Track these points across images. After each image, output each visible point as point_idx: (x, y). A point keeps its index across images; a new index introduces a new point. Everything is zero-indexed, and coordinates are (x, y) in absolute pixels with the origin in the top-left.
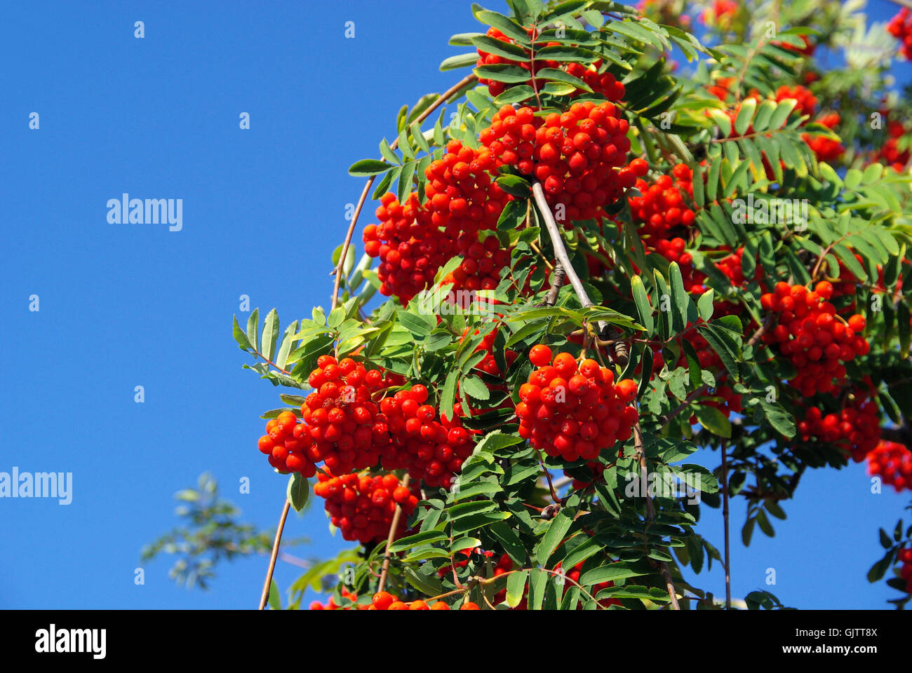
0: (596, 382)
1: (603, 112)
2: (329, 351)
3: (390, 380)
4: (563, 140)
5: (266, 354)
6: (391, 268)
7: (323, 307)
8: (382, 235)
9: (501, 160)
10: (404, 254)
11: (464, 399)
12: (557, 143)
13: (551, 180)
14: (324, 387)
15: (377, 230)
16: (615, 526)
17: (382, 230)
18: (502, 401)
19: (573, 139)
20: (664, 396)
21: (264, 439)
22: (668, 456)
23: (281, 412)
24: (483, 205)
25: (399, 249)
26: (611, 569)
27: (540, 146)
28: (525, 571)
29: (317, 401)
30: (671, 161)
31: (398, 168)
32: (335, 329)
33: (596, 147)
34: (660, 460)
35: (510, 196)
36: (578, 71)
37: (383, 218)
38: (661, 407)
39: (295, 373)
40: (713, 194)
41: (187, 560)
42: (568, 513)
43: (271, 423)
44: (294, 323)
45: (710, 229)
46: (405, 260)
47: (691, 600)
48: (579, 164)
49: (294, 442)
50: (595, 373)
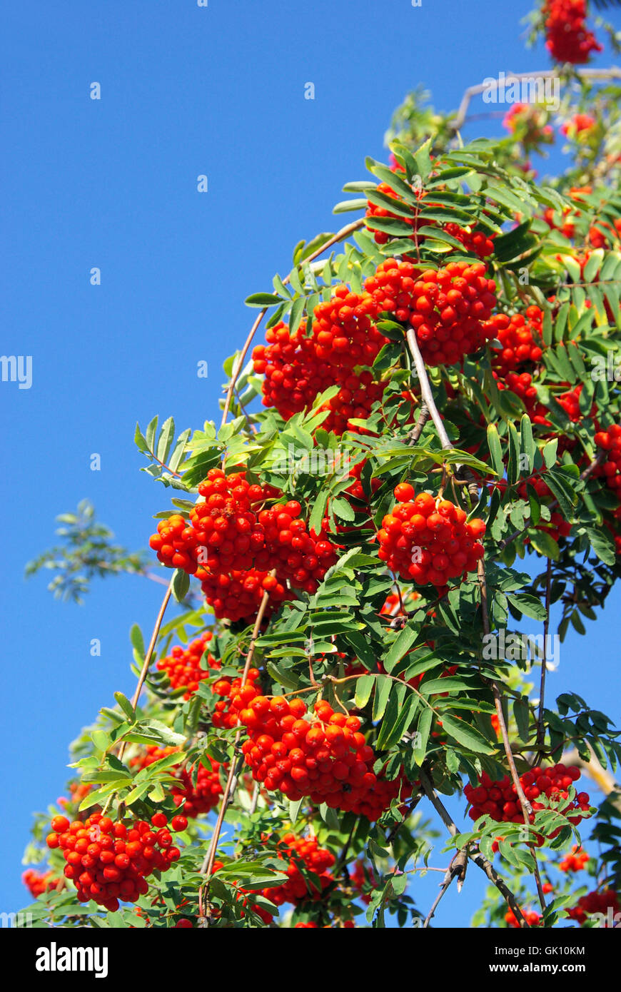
0: (450, 520)
1: (475, 273)
2: (217, 463)
3: (268, 492)
4: (438, 294)
5: (161, 458)
6: (274, 385)
7: (214, 421)
8: (269, 356)
9: (381, 306)
10: (287, 375)
11: (332, 518)
12: (432, 296)
13: (424, 328)
14: (213, 497)
15: (265, 350)
16: (454, 643)
17: (269, 352)
18: (365, 522)
19: (446, 294)
20: (505, 525)
21: (156, 537)
22: (506, 585)
23: (172, 515)
24: (362, 344)
25: (283, 369)
26: (448, 681)
27: (416, 297)
28: (374, 676)
29: (205, 510)
30: (525, 301)
31: (288, 303)
32: (224, 442)
33: (466, 304)
34: (498, 587)
35: (387, 339)
36: (455, 231)
37: (272, 341)
38: (501, 535)
39: (185, 478)
40: (559, 336)
41: (64, 576)
42: (413, 626)
43: (162, 523)
44: (188, 431)
45: (555, 366)
46: (288, 380)
47: (509, 700)
48: (451, 317)
49: (181, 543)
50: (451, 513)
